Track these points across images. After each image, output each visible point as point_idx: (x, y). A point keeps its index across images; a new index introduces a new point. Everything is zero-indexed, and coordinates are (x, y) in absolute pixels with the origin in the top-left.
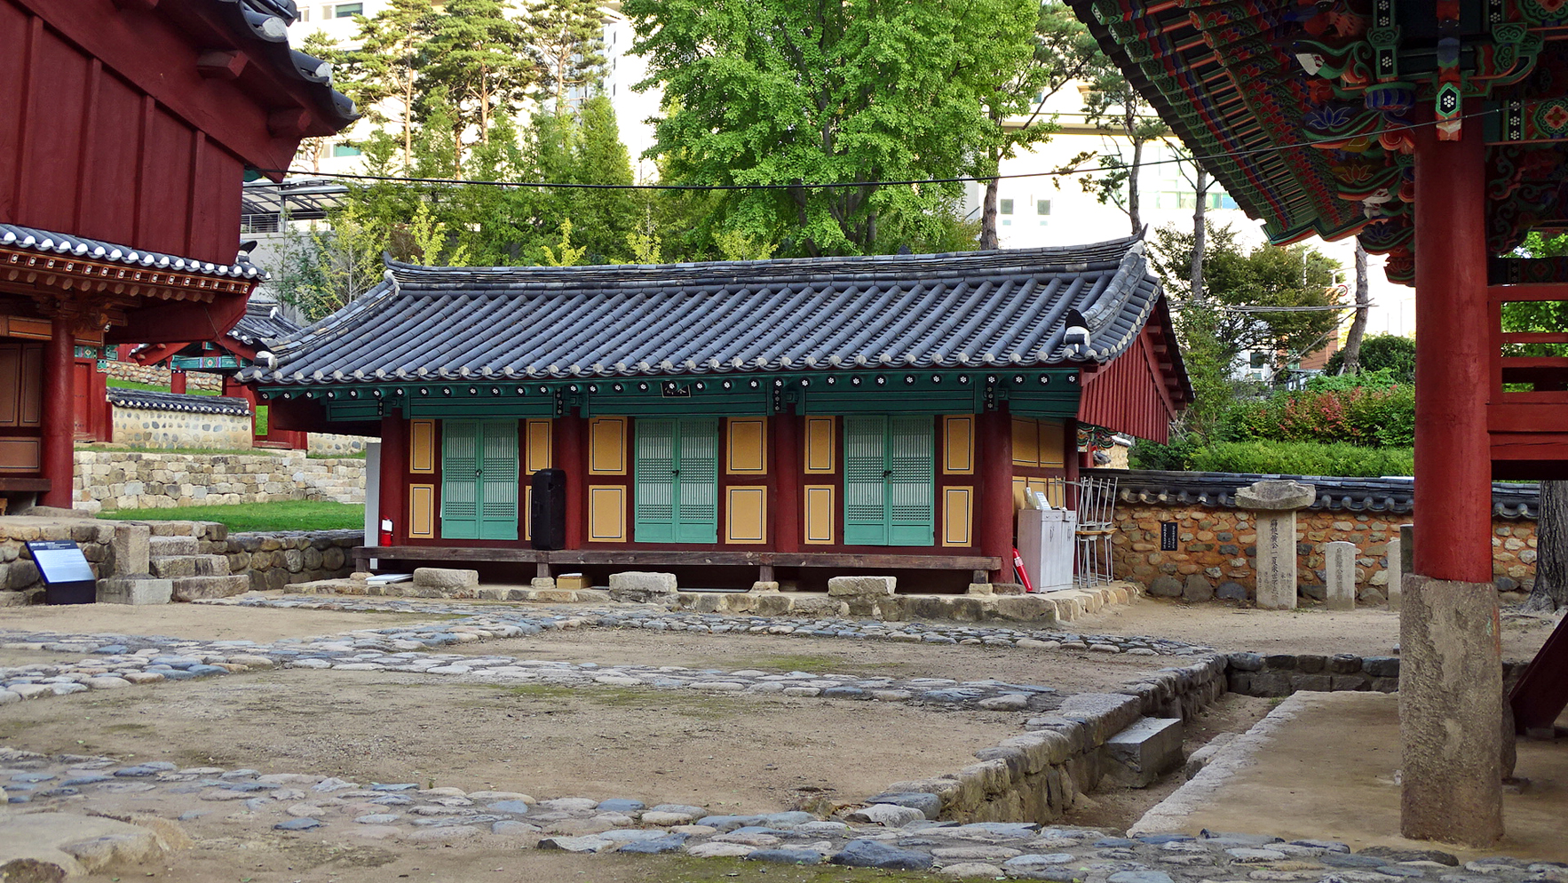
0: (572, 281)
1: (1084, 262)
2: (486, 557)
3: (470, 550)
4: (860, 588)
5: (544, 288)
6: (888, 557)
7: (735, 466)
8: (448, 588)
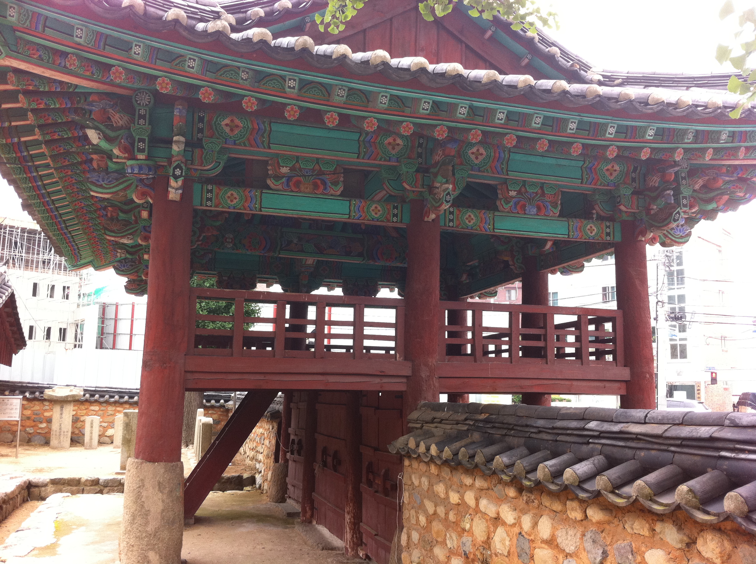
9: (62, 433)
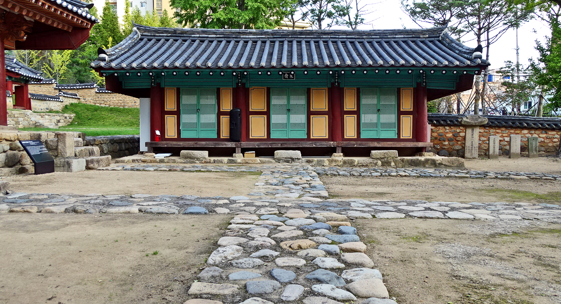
0: (219, 35)
1: (427, 34)
2: (212, 145)
3: (204, 143)
4: (386, 155)
5: (207, 37)
6: (391, 143)
7: (315, 107)
8: (198, 159)
9: (473, 148)
